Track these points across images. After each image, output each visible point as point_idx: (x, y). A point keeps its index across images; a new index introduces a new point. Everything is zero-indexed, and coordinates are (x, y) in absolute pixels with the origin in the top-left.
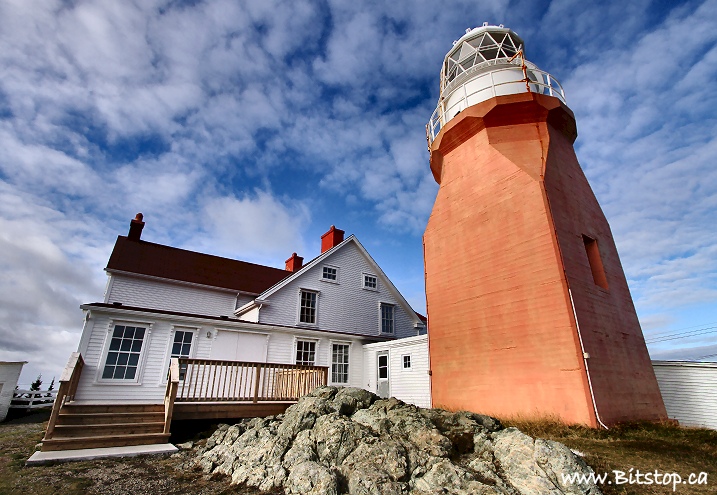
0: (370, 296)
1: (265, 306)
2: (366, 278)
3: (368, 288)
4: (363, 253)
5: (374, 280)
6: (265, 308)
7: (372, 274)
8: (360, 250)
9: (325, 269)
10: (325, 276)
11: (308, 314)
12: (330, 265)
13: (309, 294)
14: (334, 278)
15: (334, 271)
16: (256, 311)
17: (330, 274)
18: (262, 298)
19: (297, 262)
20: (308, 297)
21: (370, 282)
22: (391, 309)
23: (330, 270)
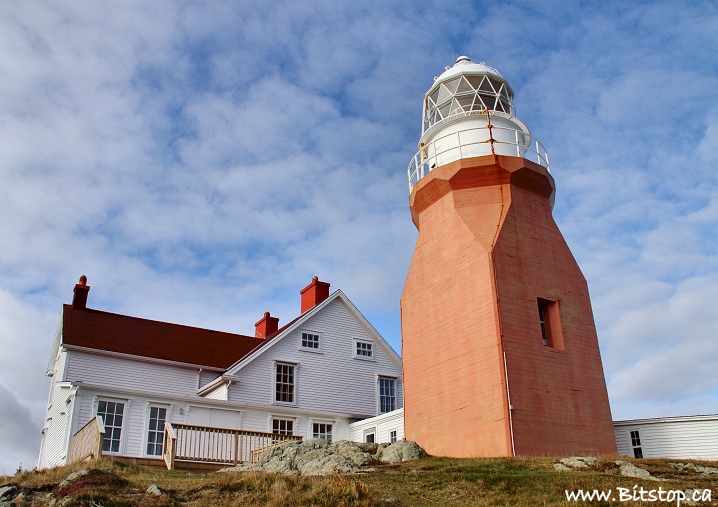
0: (364, 367)
1: (234, 383)
2: (359, 345)
3: (362, 357)
4: (353, 313)
5: (369, 346)
6: (233, 384)
7: (365, 339)
8: (349, 310)
9: (304, 336)
10: (304, 344)
11: (285, 392)
12: (312, 330)
13: (286, 368)
14: (316, 346)
15: (316, 338)
16: (224, 389)
17: (311, 341)
18: (231, 373)
19: (270, 325)
20: (285, 373)
21: (364, 349)
22: (392, 382)
23: (310, 337)
